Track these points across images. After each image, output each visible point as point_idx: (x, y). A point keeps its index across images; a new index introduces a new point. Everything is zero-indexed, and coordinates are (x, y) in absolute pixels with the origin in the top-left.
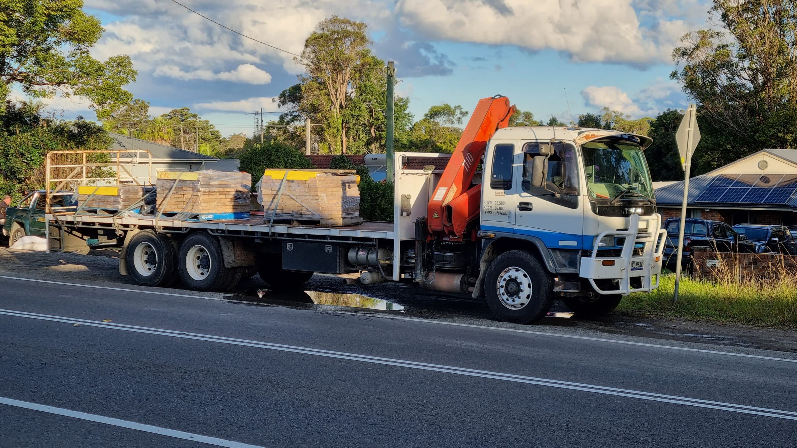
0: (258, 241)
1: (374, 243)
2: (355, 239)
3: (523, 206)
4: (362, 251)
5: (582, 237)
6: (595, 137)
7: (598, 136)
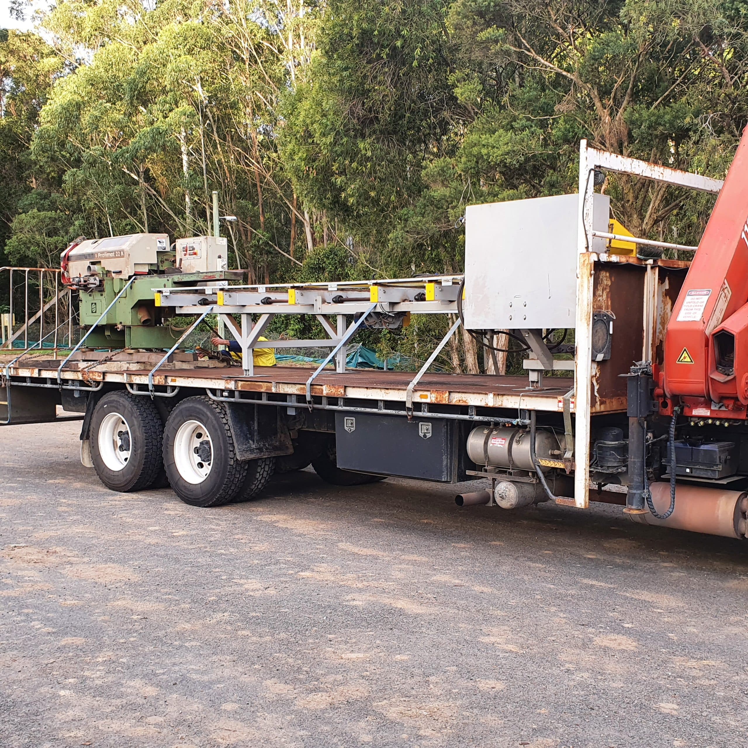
0: (291, 412)
1: (527, 421)
2: (481, 410)
4: (498, 436)
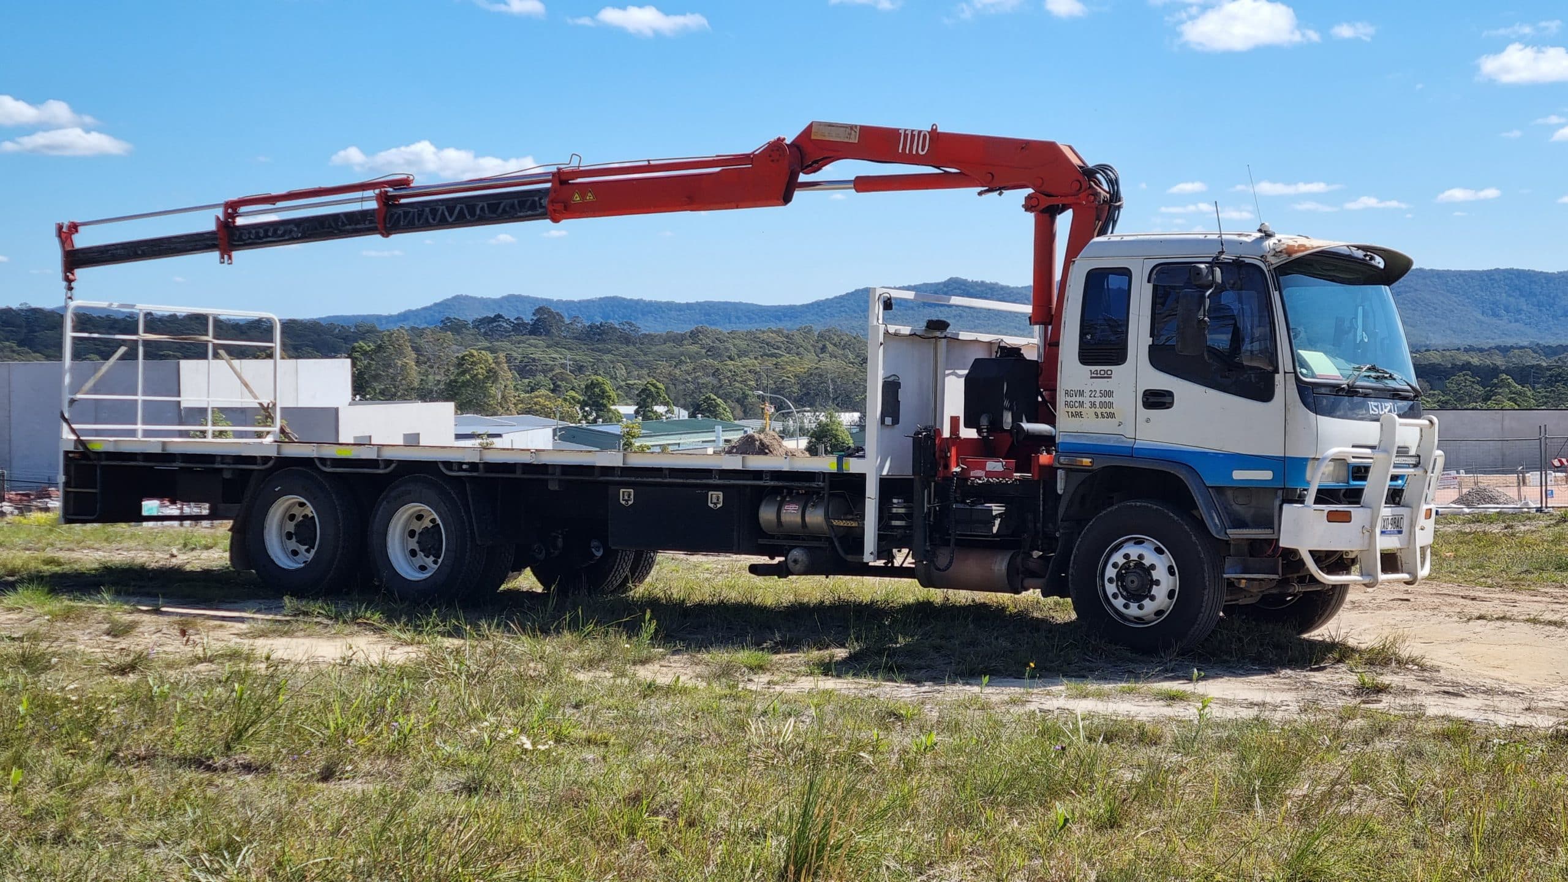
0: (553, 486)
1: (822, 484)
2: (776, 475)
3: (1152, 399)
4: (789, 503)
5: (1284, 460)
6: (1307, 249)
7: (1313, 248)
